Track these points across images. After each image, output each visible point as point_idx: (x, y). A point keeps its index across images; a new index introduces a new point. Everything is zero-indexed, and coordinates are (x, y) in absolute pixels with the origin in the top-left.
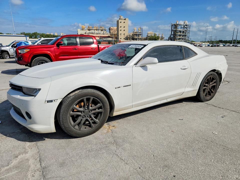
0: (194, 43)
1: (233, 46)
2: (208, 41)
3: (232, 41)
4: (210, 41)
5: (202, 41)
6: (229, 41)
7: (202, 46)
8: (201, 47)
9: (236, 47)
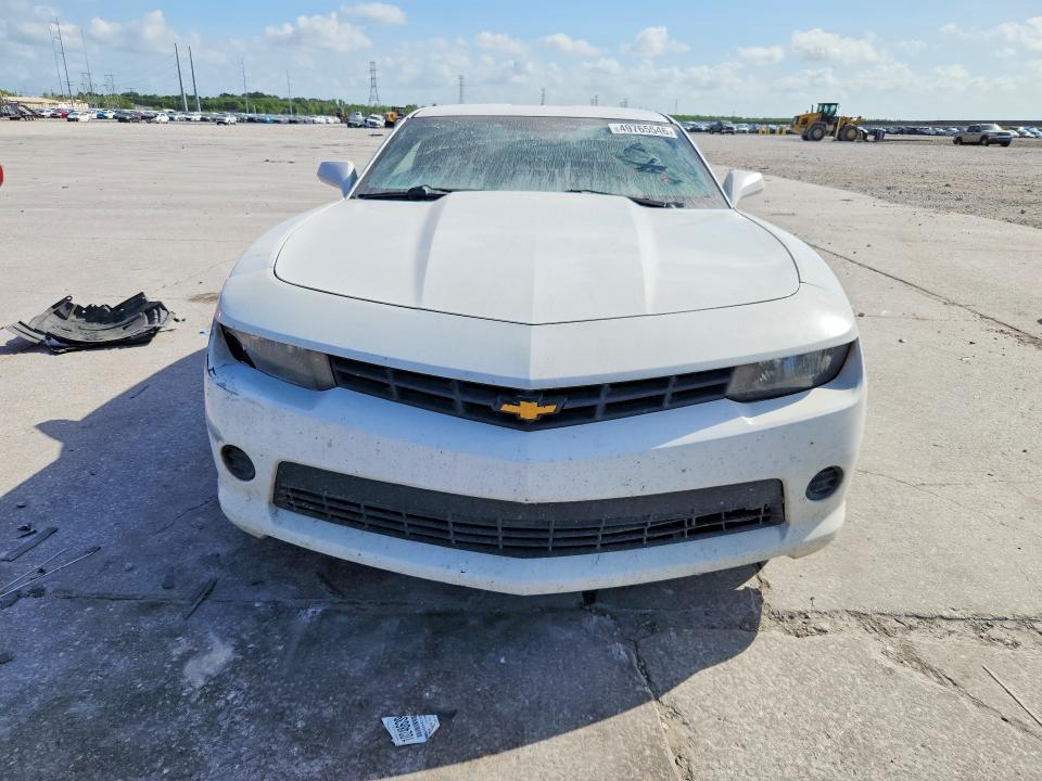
0: (11, 99)
1: (203, 120)
2: (81, 94)
3: (179, 98)
4: (85, 92)
5: (50, 94)
6: (168, 98)
7: (77, 120)
8: (70, 120)
9: (222, 126)
